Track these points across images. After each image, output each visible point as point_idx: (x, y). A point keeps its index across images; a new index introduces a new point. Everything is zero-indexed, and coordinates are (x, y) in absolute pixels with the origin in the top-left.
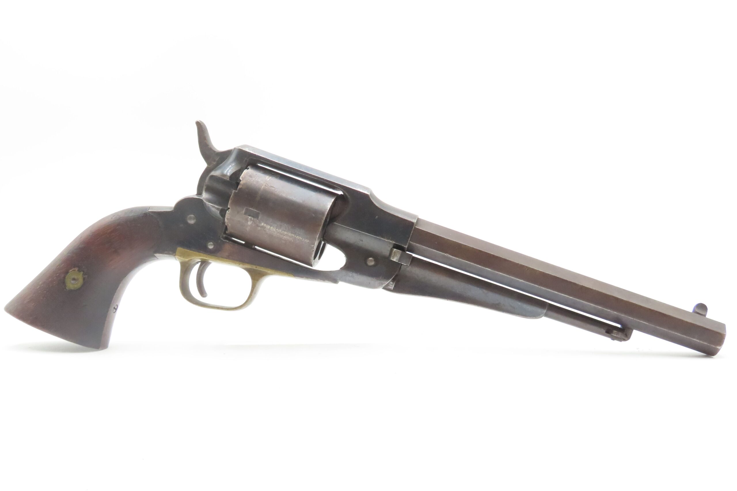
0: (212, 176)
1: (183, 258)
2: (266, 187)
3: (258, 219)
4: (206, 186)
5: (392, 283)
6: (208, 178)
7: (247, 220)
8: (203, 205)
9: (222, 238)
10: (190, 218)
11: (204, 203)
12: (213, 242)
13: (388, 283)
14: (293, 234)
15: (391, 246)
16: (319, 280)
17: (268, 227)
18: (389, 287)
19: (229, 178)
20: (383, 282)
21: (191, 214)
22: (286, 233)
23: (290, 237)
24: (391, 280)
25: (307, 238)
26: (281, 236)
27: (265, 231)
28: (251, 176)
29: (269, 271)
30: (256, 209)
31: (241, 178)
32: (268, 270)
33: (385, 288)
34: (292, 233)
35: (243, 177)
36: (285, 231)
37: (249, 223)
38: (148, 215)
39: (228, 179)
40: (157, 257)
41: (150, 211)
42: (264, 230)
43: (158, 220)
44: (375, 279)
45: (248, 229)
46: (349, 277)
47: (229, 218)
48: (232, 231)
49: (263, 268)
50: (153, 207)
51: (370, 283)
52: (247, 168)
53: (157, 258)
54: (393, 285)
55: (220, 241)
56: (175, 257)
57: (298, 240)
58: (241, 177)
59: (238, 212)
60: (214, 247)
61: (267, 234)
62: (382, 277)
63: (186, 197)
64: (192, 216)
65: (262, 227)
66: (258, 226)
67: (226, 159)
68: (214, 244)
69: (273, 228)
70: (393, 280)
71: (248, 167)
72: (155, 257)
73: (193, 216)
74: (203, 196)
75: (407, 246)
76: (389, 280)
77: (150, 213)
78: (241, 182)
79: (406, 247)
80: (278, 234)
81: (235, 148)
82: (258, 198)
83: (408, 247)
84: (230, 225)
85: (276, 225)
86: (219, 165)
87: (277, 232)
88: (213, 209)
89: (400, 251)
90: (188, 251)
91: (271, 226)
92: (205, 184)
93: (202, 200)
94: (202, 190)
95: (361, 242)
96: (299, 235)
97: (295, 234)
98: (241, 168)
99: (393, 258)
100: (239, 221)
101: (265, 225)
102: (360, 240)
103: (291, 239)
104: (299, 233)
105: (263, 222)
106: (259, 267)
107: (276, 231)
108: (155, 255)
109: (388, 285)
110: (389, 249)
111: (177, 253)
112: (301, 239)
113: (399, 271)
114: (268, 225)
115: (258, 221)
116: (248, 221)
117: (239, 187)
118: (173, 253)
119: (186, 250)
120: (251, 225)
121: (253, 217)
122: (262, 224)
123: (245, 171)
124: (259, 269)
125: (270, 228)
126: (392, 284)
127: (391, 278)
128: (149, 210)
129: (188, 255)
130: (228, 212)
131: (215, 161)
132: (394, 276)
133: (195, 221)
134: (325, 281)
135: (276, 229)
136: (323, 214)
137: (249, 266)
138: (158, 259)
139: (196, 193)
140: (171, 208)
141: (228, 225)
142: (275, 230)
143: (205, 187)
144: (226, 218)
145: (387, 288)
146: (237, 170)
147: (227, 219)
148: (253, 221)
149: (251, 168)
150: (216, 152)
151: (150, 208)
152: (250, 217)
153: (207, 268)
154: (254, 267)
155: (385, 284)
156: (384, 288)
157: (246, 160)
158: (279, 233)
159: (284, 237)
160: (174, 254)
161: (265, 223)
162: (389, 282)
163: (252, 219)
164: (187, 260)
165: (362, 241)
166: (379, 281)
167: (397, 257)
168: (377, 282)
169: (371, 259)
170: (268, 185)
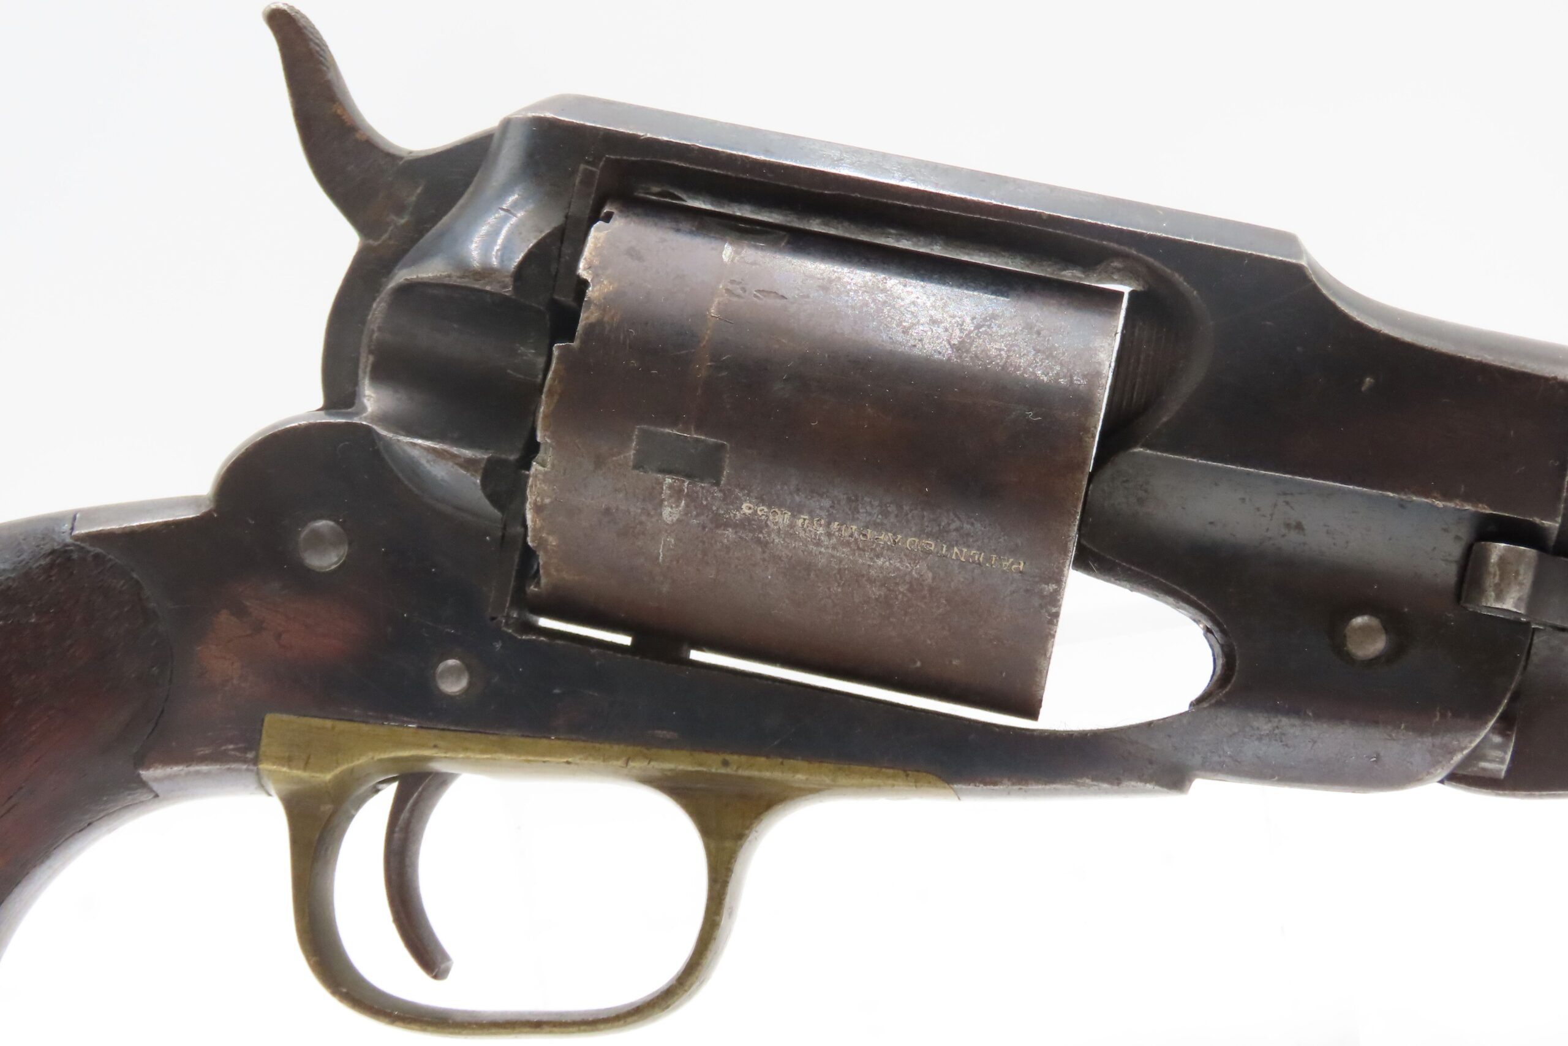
0: (409, 289)
1: (306, 766)
2: (735, 299)
3: (717, 484)
4: (371, 352)
5: (1497, 739)
6: (378, 308)
7: (653, 498)
8: (377, 453)
9: (507, 625)
10: (318, 541)
11: (380, 445)
12: (459, 659)
13: (1478, 740)
14: (929, 535)
15: (1465, 532)
16: (1088, 781)
17: (783, 518)
18: (1484, 765)
19: (509, 280)
20: (1455, 743)
21: (322, 517)
22: (885, 538)
23: (913, 557)
24: (1491, 723)
25: (1014, 551)
26: (863, 560)
27: (764, 545)
28: (633, 253)
29: (798, 774)
30: (699, 429)
31: (585, 269)
32: (796, 771)
33: (1458, 778)
34: (921, 533)
35: (596, 262)
36: (878, 526)
37: (670, 513)
38: (75, 556)
39: (508, 291)
40: (155, 786)
41: (81, 531)
42: (758, 541)
43: (135, 576)
44: (1407, 728)
45: (663, 548)
46: (1260, 738)
47: (547, 501)
48: (568, 576)
49: (762, 760)
50: (90, 514)
51: (1378, 757)
52: (595, 216)
53: (151, 790)
54: (1506, 753)
55: (498, 646)
56: (258, 774)
57: (962, 566)
58: (582, 265)
59: (599, 462)
60: (471, 684)
61: (776, 559)
62: (1443, 716)
63: (275, 426)
64: (323, 524)
65: (747, 523)
66: (719, 522)
67: (467, 185)
68: (469, 667)
69: (812, 518)
70: (1506, 725)
71: (606, 210)
72: (143, 784)
73: (331, 523)
74: (364, 409)
75: (1559, 519)
76: (1486, 723)
77: (86, 546)
78: (591, 292)
79: (1557, 525)
80: (843, 552)
81: (506, 124)
82: (702, 370)
83: (1562, 526)
84: (553, 541)
85: (826, 503)
86: (428, 230)
87: (834, 541)
88: (440, 471)
89: (1530, 553)
90: (328, 723)
91: (796, 510)
92: (365, 340)
93: (368, 430)
94: (355, 382)
95: (1294, 536)
96: (965, 539)
97: (940, 535)
98: (567, 217)
99: (1499, 597)
100: (607, 511)
101: (762, 510)
102: (1288, 526)
103: (921, 569)
104: (967, 527)
105: (748, 495)
106: (743, 758)
107: (829, 535)
108: (145, 774)
109: (1476, 755)
110: (1456, 550)
111: (263, 748)
112: (980, 557)
113: (1525, 668)
114: (780, 506)
115: (719, 495)
116: (661, 503)
117: (586, 317)
118: (245, 750)
119: (316, 722)
120: (679, 521)
121: (689, 476)
122: (746, 508)
123: (598, 234)
124: (741, 772)
125: (792, 526)
126: (1502, 747)
127: (1492, 713)
128: (72, 529)
129: (335, 751)
130: (540, 468)
131: (400, 210)
132: (1508, 695)
133: (344, 550)
134: (1125, 784)
135: (828, 524)
136: (1083, 402)
137: (680, 763)
138: (157, 796)
139: (319, 400)
140: (195, 501)
141: (542, 542)
142: (821, 530)
143: (366, 361)
144: (528, 506)
145: (1471, 771)
146: (547, 231)
147: (538, 509)
148: (692, 497)
149: (621, 211)
150: (401, 158)
151: (74, 518)
152: (669, 480)
153: (431, 808)
154: (711, 764)
155: (1466, 752)
156: (1456, 778)
157: (589, 175)
158: (848, 544)
159: (880, 562)
160: (250, 755)
161: (761, 500)
162: (1483, 734)
163: (681, 491)
164: (328, 777)
165: (1299, 527)
166: (1428, 741)
167: (1521, 584)
168: (1420, 746)
169: (1359, 621)
170: (744, 289)
